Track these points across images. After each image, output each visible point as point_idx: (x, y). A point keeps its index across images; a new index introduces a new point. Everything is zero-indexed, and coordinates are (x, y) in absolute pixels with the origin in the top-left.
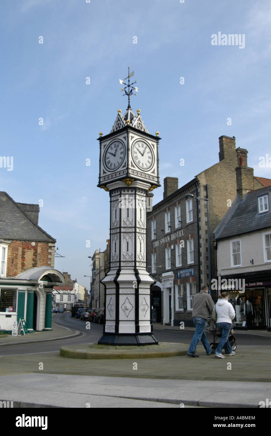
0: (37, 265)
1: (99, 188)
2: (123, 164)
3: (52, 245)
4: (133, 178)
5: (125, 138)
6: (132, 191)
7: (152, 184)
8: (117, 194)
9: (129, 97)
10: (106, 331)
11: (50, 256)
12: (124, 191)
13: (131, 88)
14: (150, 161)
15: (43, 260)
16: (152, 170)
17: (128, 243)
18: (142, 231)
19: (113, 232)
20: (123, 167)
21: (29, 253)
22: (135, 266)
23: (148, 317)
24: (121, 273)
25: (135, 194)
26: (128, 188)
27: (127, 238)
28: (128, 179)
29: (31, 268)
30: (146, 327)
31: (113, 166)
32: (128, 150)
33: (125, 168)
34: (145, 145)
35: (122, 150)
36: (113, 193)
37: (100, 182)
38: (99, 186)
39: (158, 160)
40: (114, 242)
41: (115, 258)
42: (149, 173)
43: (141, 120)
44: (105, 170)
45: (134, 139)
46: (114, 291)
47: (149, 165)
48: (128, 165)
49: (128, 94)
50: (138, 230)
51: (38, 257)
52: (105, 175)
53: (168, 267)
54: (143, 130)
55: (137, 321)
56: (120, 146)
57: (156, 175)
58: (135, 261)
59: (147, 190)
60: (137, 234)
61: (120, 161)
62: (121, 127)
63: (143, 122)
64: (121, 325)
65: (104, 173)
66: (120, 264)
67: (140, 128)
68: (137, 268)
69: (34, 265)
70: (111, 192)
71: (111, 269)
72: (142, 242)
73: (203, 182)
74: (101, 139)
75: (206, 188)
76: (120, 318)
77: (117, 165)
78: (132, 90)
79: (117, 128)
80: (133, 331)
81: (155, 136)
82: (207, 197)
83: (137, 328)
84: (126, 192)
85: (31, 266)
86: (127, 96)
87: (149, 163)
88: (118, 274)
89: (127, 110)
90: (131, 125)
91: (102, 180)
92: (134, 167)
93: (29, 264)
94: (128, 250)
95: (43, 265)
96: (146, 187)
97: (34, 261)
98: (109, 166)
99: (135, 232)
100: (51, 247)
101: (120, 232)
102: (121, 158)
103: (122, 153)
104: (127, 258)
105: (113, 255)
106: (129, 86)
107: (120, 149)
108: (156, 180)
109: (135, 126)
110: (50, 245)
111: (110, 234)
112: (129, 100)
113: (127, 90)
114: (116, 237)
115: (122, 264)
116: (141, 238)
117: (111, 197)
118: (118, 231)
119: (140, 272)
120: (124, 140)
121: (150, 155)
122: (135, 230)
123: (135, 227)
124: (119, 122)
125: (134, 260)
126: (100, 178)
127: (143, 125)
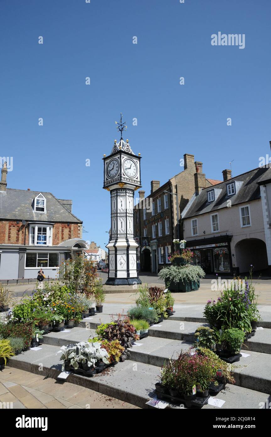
0: (71, 238)
1: (104, 189)
2: (118, 174)
3: (80, 225)
4: (124, 183)
5: (119, 158)
6: (124, 191)
7: (136, 186)
8: (115, 192)
9: (121, 132)
10: (109, 277)
11: (79, 232)
12: (119, 191)
13: (122, 127)
14: (135, 171)
15: (75, 234)
16: (136, 177)
17: (122, 222)
18: (131, 215)
19: (113, 215)
20: (118, 176)
21: (66, 230)
22: (127, 237)
23: (135, 268)
24: (118, 241)
25: (126, 192)
26: (121, 189)
27: (121, 219)
28: (121, 183)
29: (67, 239)
30: (134, 274)
31: (112, 176)
32: (121, 165)
33: (119, 176)
34: (131, 162)
35: (117, 165)
36: (112, 192)
37: (104, 185)
38: (104, 188)
39: (140, 171)
40: (114, 222)
41: (114, 231)
42: (135, 179)
43: (129, 146)
44: (107, 178)
45: (124, 158)
46: (114, 252)
47: (134, 174)
48: (121, 174)
49: (121, 130)
50: (128, 215)
51: (72, 233)
52: (107, 181)
53: (154, 237)
54: (130, 153)
55: (128, 270)
56: (116, 163)
57: (139, 180)
58: (127, 234)
59: (133, 190)
60: (127, 217)
61: (116, 172)
62: (117, 151)
63: (130, 147)
64: (118, 273)
65: (107, 180)
66: (117, 236)
67: (128, 151)
68: (128, 238)
69: (70, 238)
70: (111, 191)
71: (112, 239)
72: (131, 221)
73: (174, 183)
74: (105, 159)
75: (176, 187)
76: (118, 269)
77: (114, 174)
78: (123, 128)
79: (114, 152)
80: (126, 276)
81: (138, 156)
82: (177, 193)
83: (128, 274)
84: (120, 191)
85: (68, 238)
86: (120, 132)
87: (135, 173)
88: (116, 242)
89: (120, 140)
90: (122, 150)
91: (105, 184)
92: (124, 175)
93: (67, 237)
94: (122, 227)
95: (75, 237)
96: (133, 187)
97: (69, 235)
98: (110, 175)
99: (126, 216)
100: (79, 226)
101: (117, 216)
102: (117, 170)
103: (117, 167)
104: (122, 232)
105: (113, 230)
106: (121, 125)
107: (116, 165)
108: (139, 183)
109: (125, 150)
110: (79, 225)
111: (111, 217)
112: (122, 134)
113: (120, 128)
114: (114, 219)
115: (118, 236)
116: (130, 219)
117: (111, 194)
118: (116, 215)
119: (129, 240)
120: (118, 159)
121: (135, 168)
122: (126, 214)
123: (126, 213)
124: (115, 148)
125: (125, 233)
126: (104, 183)
127: (130, 149)
